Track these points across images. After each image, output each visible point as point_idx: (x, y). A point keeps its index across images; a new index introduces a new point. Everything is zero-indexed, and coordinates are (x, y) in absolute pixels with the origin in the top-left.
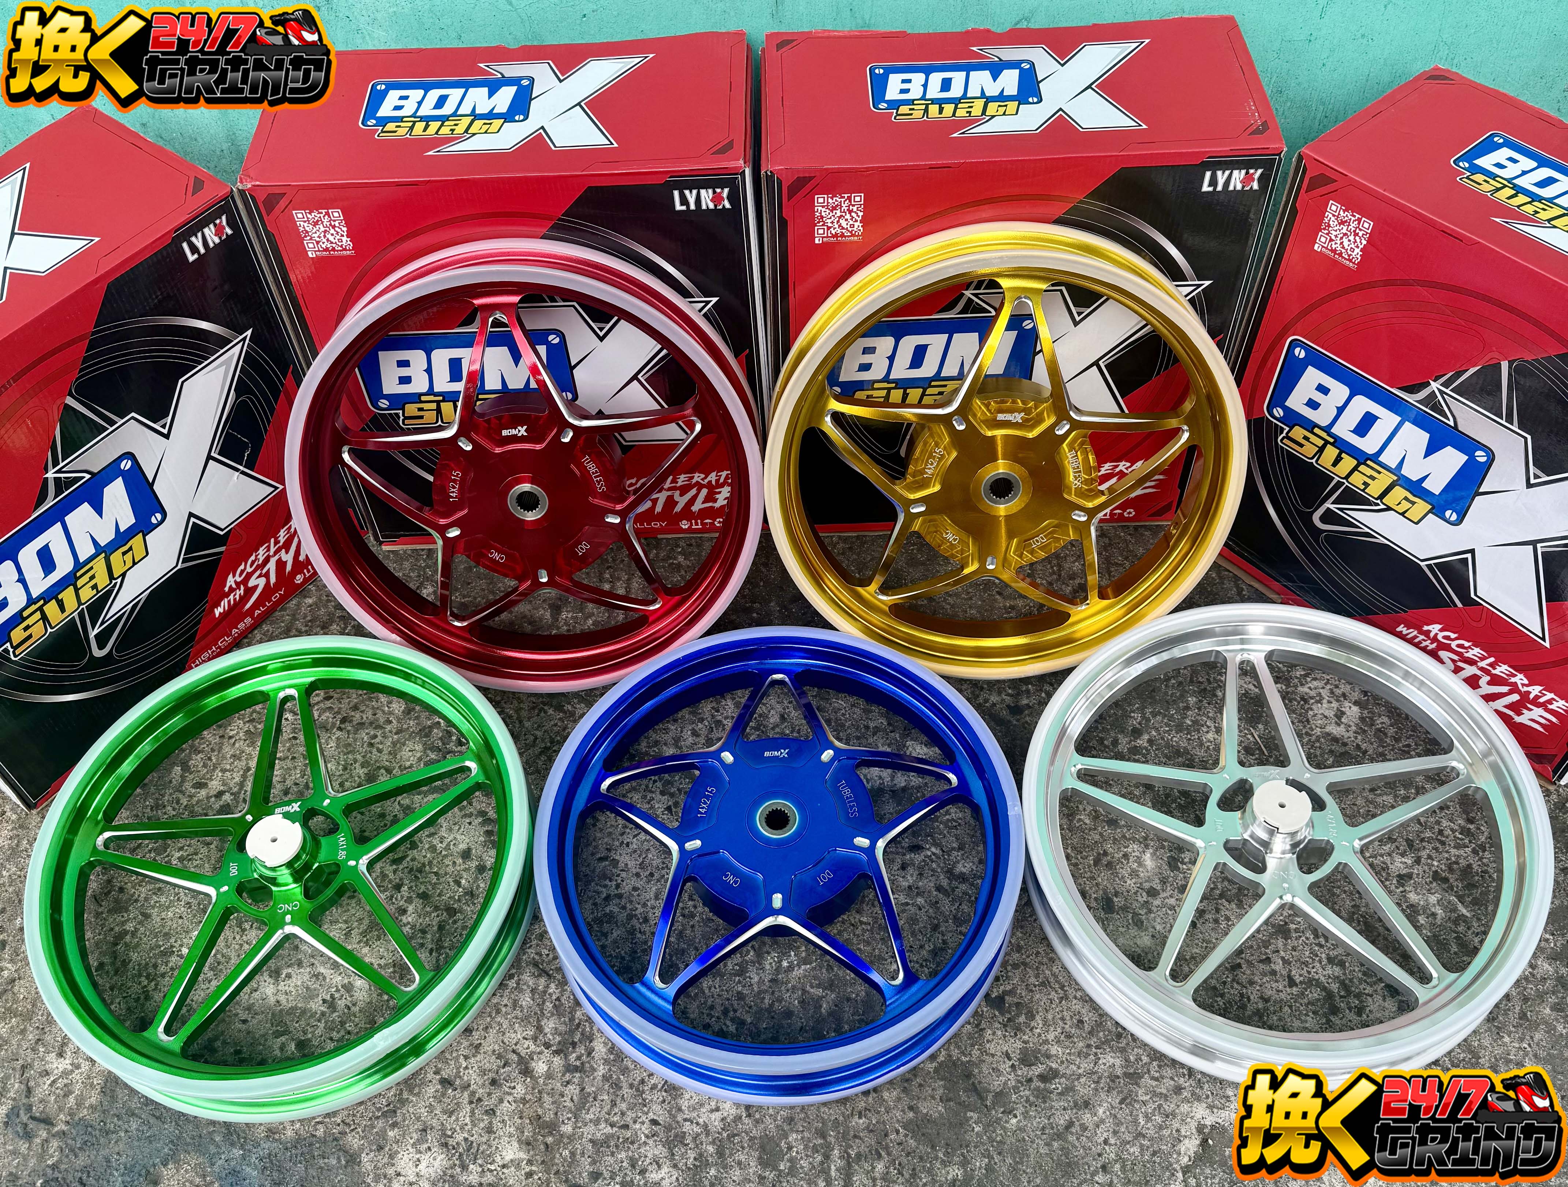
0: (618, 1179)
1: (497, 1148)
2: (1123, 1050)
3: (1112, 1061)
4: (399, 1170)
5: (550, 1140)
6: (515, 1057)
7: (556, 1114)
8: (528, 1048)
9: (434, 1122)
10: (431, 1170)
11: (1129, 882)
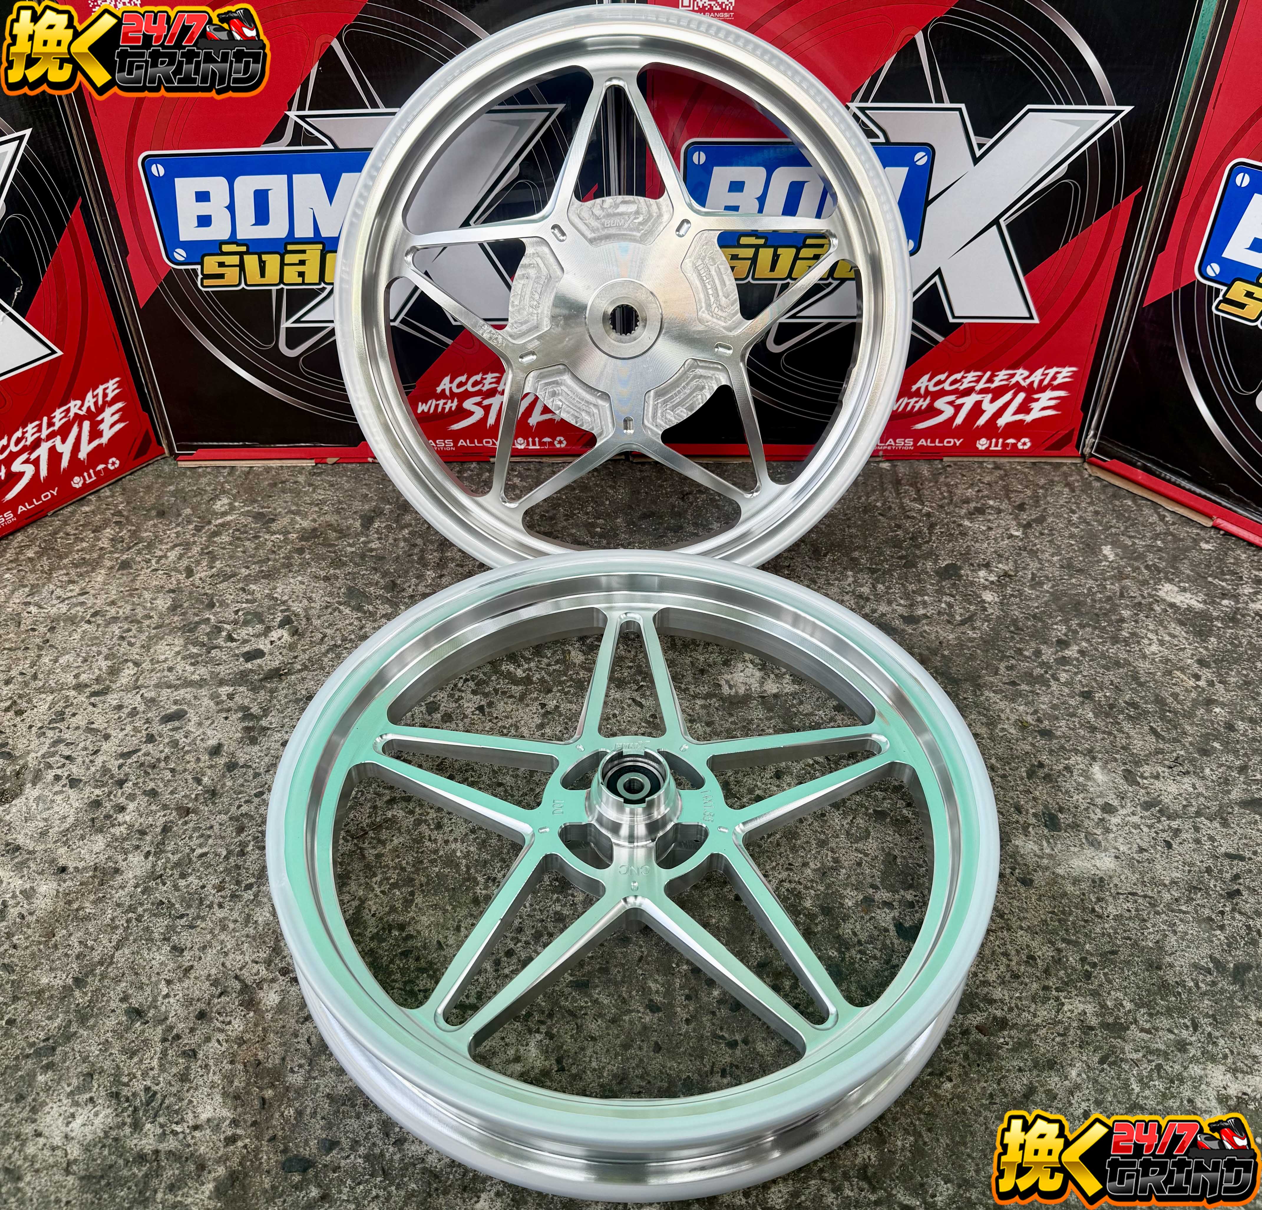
0: (362, 1150)
1: (191, 1102)
2: (1095, 994)
3: (1081, 1007)
4: (40, 1129)
5: (269, 1093)
6: (237, 985)
7: (283, 1059)
8: (257, 973)
9: (107, 1065)
10: (87, 1129)
11: (1076, 797)
